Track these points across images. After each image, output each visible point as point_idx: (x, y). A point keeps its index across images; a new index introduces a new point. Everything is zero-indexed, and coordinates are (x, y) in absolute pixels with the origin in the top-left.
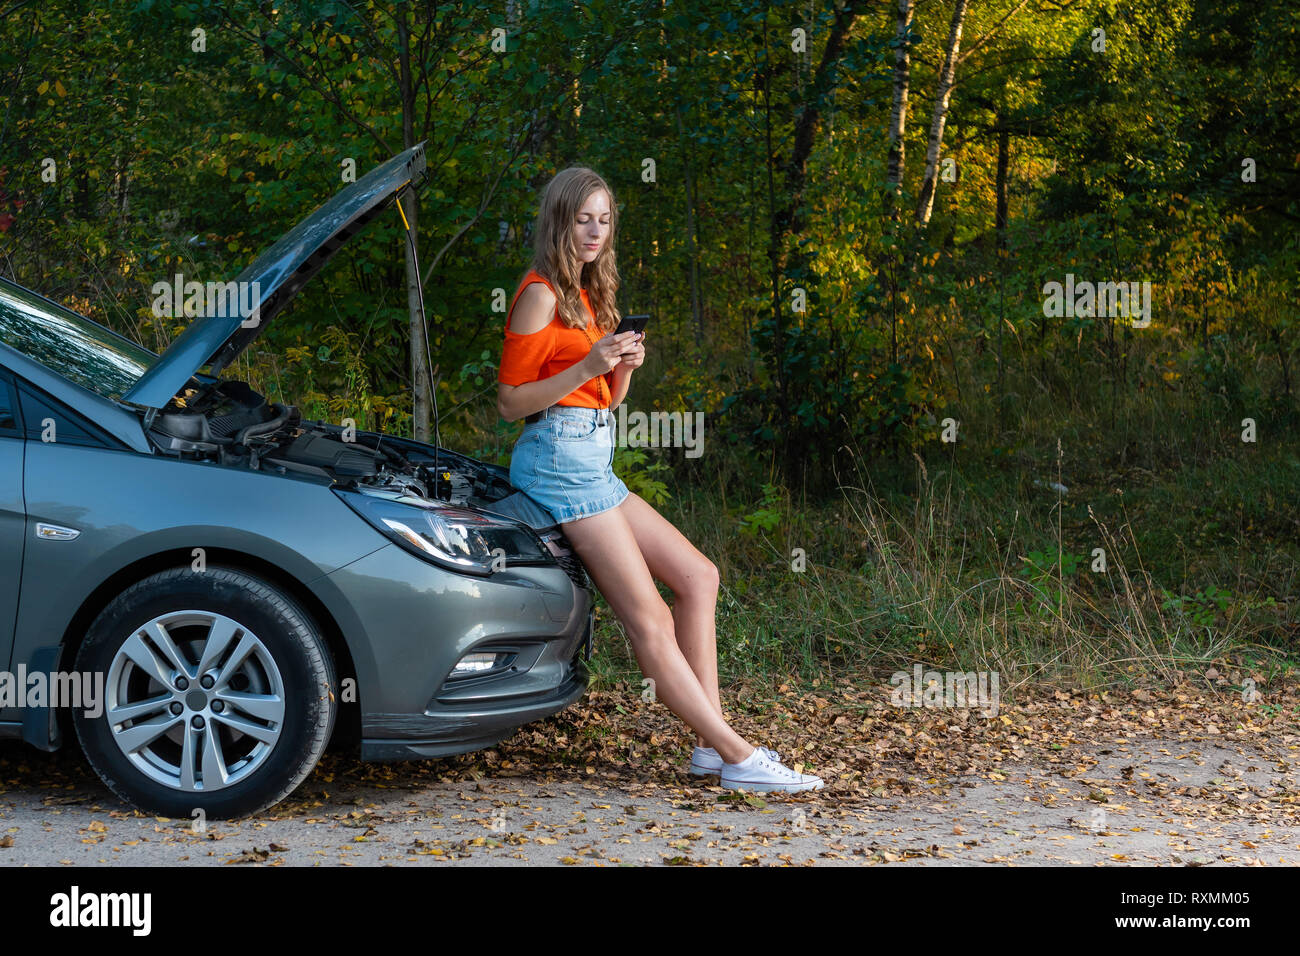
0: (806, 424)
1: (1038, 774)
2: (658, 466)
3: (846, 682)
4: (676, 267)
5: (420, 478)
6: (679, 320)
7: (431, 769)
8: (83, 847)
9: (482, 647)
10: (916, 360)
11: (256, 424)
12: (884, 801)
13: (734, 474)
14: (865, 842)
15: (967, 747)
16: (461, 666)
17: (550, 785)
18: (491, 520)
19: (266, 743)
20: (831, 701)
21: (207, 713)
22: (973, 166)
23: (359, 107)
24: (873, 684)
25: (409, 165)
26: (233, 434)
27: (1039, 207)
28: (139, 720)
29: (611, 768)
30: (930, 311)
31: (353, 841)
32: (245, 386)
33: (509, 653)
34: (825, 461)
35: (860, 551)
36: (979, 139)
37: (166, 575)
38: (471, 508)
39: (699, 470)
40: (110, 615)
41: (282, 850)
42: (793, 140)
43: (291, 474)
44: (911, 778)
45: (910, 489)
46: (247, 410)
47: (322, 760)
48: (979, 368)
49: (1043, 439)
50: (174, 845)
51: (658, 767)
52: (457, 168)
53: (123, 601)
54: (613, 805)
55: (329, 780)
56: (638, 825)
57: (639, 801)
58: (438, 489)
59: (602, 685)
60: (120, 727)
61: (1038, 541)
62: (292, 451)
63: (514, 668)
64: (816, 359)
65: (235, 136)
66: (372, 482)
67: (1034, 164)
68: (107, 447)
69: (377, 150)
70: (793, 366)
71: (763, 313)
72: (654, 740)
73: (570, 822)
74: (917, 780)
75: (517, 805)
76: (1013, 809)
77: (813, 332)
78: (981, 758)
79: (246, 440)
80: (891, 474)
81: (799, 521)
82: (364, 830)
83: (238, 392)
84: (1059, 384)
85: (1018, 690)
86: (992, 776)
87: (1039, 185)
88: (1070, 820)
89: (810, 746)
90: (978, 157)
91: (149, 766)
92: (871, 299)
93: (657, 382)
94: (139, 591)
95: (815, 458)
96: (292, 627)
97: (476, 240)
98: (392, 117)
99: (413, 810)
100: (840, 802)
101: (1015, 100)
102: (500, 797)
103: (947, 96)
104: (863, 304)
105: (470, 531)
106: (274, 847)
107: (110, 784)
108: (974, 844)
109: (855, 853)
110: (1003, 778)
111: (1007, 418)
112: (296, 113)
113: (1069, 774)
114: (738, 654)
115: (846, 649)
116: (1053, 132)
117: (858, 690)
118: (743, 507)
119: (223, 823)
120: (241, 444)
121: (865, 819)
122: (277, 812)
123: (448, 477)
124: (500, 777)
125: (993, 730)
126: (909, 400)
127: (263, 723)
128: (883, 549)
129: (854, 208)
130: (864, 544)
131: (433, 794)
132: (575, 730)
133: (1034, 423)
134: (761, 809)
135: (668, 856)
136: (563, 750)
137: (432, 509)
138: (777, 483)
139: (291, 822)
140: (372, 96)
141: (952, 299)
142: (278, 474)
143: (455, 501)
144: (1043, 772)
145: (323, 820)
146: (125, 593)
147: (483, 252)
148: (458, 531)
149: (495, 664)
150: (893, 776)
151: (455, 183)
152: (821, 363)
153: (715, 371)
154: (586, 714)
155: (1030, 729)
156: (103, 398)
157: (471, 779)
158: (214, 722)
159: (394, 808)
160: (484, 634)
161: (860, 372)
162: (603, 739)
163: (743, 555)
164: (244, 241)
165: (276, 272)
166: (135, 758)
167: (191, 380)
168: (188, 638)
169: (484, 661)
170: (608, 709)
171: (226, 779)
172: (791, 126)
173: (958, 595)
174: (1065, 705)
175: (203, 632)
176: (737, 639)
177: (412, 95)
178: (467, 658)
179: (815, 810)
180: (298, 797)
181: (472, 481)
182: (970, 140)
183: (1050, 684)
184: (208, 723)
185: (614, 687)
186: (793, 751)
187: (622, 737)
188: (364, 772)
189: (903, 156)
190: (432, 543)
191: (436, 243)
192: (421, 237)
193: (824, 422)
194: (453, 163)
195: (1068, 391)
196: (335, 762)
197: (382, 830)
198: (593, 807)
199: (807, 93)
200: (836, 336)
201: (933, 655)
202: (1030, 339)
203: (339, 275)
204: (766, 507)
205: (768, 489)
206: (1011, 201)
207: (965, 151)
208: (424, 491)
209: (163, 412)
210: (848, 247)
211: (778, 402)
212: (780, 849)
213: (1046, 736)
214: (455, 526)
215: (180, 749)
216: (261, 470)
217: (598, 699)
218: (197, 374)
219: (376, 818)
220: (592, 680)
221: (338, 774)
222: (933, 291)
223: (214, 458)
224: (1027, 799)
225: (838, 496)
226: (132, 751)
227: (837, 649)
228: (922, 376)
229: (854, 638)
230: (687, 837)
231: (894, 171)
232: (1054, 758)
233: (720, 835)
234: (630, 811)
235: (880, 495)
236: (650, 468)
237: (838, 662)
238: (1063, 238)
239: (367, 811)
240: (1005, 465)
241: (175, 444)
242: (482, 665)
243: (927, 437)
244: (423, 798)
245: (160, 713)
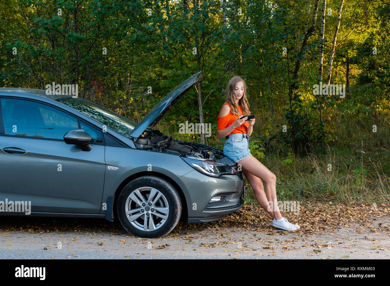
0: (299, 137)
1: (357, 225)
2: (262, 149)
3: (309, 202)
4: (266, 99)
5: (202, 153)
6: (267, 112)
7: (205, 225)
8: (120, 245)
9: (217, 195)
10: (326, 120)
11: (161, 141)
12: (318, 232)
13: (281, 150)
14: (314, 243)
15: (339, 219)
16: (212, 200)
17: (235, 228)
18: (219, 163)
19: (164, 219)
20: (305, 207)
21: (150, 212)
22: (340, 72)
23: (187, 61)
24: (316, 203)
25: (198, 77)
26: (156, 143)
27: (357, 81)
28: (133, 214)
29: (250, 224)
30: (330, 108)
31: (186, 243)
32: (159, 131)
33: (224, 196)
34: (303, 146)
35: (312, 169)
36: (341, 65)
37: (139, 178)
38: (214, 161)
39: (272, 149)
40: (126, 188)
41: (169, 246)
42: (295, 66)
43: (170, 153)
44: (325, 226)
45: (325, 153)
46: (159, 137)
47: (178, 223)
48: (342, 122)
49: (358, 140)
50: (142, 244)
51: (262, 224)
52: (211, 76)
53: (129, 185)
54: (250, 235)
55: (180, 228)
56: (257, 239)
57: (257, 233)
58: (206, 156)
59: (248, 204)
60: (129, 216)
61: (357, 166)
62: (170, 147)
63: (225, 200)
64: (301, 121)
65: (157, 69)
66: (190, 155)
67: (356, 71)
68: (125, 147)
69: (191, 72)
70: (295, 123)
71: (287, 110)
72: (261, 217)
73: (240, 238)
74: (327, 227)
75: (227, 234)
76: (351, 234)
77: (300, 114)
78: (343, 221)
79: (159, 145)
80: (320, 149)
81: (297, 162)
82: (189, 241)
83: (157, 133)
84: (362, 126)
85: (352, 204)
86: (346, 226)
87: (357, 76)
88: (366, 237)
89: (300, 219)
90: (341, 70)
91: (136, 225)
92: (314, 106)
93: (262, 127)
94: (133, 182)
95: (301, 146)
96: (171, 191)
97: (216, 94)
98: (195, 64)
99: (201, 235)
100: (307, 233)
101: (350, 55)
102: (222, 232)
103: (333, 54)
104: (312, 107)
105: (214, 166)
106: (167, 245)
107: (127, 229)
108: (341, 243)
109: (311, 246)
110: (348, 226)
111: (349, 135)
112: (172, 63)
113: (365, 225)
114: (282, 196)
115: (309, 194)
116: (360, 63)
117: (312, 204)
118: (283, 158)
119: (154, 239)
120: (157, 146)
121: (313, 237)
122: (168, 236)
123: (208, 153)
124: (222, 227)
125: (346, 214)
126: (324, 131)
127: (164, 214)
128: (318, 169)
129: (310, 83)
130: (313, 167)
131: (206, 231)
132: (241, 215)
133: (357, 136)
134: (287, 235)
135: (264, 247)
136: (238, 220)
137: (205, 161)
138: (291, 153)
139: (171, 239)
140: (190, 58)
141: (335, 106)
142: (167, 153)
143: (210, 159)
144: (359, 225)
145: (179, 238)
146: (130, 183)
147: (218, 96)
148: (211, 166)
149: (221, 199)
150: (321, 226)
151: (210, 79)
152: (302, 122)
153: (276, 124)
154: (244, 211)
155: (355, 214)
156: (124, 135)
157: (215, 228)
158: (152, 214)
159: (196, 235)
160: (218, 192)
161: (312, 124)
162: (248, 217)
163: (283, 170)
164: (159, 95)
165: (166, 103)
166: (132, 223)
167: (145, 130)
168: (145, 194)
169: (218, 198)
170: (249, 210)
171: (155, 228)
172: (294, 64)
173: (337, 180)
174: (364, 208)
175: (149, 192)
176: (281, 192)
177: (200, 59)
178: (214, 198)
179: (301, 235)
180: (173, 232)
181: (214, 154)
182: (339, 65)
183: (361, 202)
184: (150, 215)
185: (251, 204)
186: (296, 220)
187: (253, 217)
188: (189, 226)
189: (322, 70)
190: (205, 170)
191: (206, 94)
192: (202, 93)
193: (303, 137)
194: (210, 75)
195: (365, 128)
196: (182, 224)
197: (193, 240)
198: (246, 234)
199: (298, 55)
200: (306, 115)
201: (331, 195)
202: (355, 115)
203: (182, 102)
204: (289, 158)
205: (289, 154)
206: (350, 80)
207: (338, 68)
208: (203, 157)
209: (138, 138)
210: (308, 93)
211: (292, 132)
212: (292, 245)
213: (359, 216)
214: (210, 165)
215: (143, 221)
216: (163, 152)
217: (247, 207)
218: (147, 128)
219: (192, 237)
220: (245, 202)
221: (182, 227)
222: (330, 103)
223: (151, 149)
224: (355, 232)
225: (307, 155)
226: (132, 222)
227: (307, 194)
228: (328, 125)
229: (311, 191)
230: (269, 242)
231: (320, 73)
232: (361, 221)
233: (277, 241)
234: (255, 235)
235: (317, 155)
236: (260, 149)
237: (307, 197)
238: (363, 90)
239: (190, 236)
240: (349, 147)
241: (142, 146)
242: (217, 199)
243: (329, 140)
244: (203, 232)
245: (139, 212)
